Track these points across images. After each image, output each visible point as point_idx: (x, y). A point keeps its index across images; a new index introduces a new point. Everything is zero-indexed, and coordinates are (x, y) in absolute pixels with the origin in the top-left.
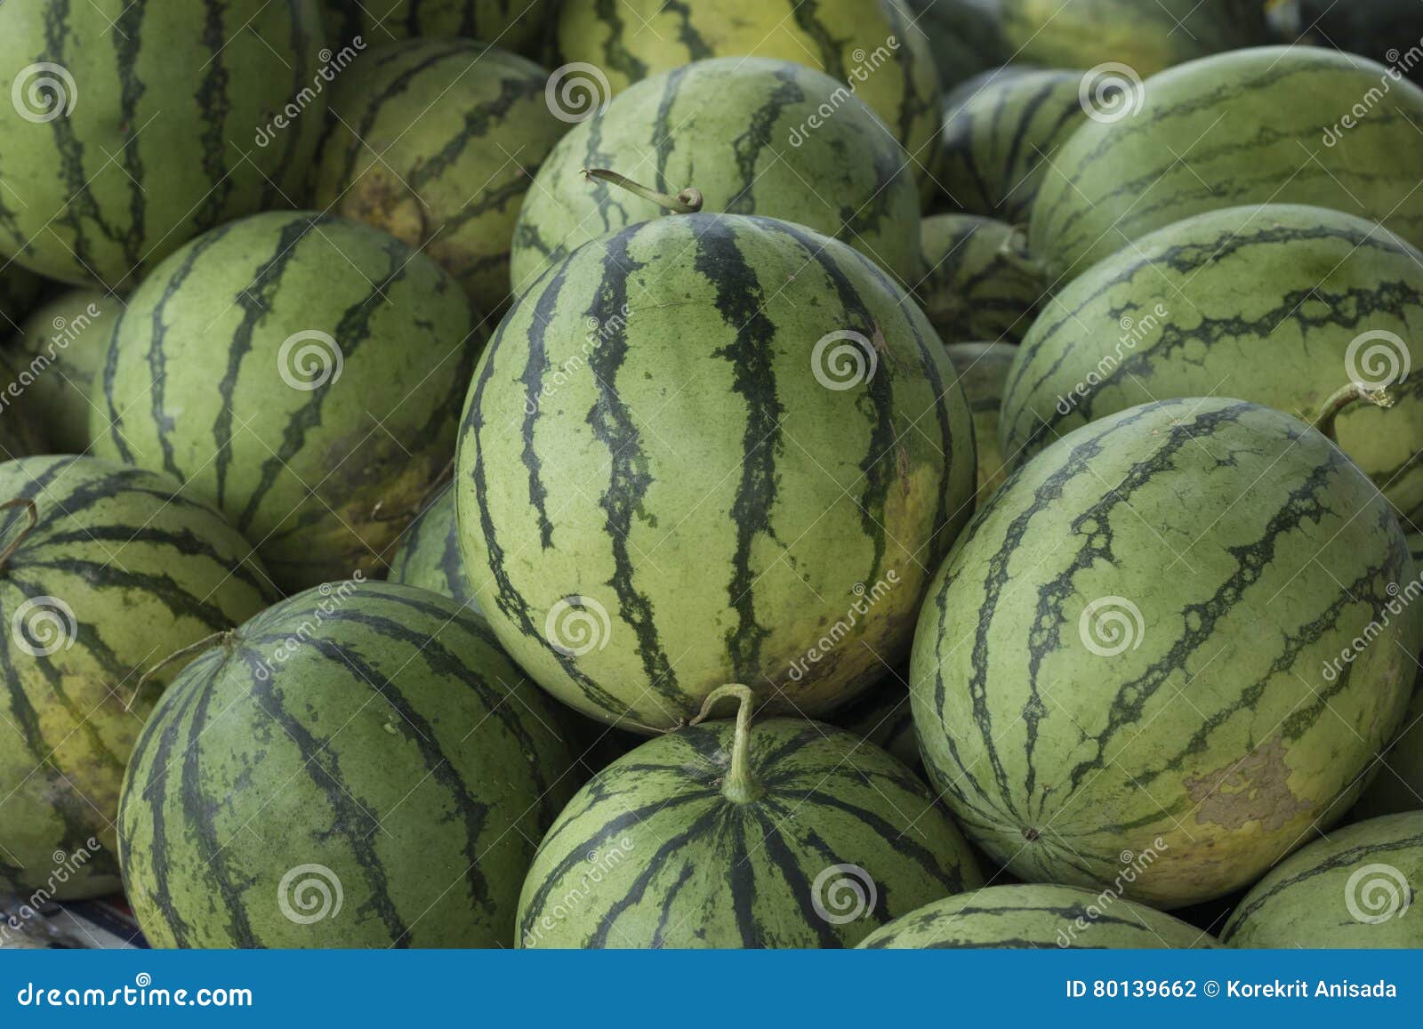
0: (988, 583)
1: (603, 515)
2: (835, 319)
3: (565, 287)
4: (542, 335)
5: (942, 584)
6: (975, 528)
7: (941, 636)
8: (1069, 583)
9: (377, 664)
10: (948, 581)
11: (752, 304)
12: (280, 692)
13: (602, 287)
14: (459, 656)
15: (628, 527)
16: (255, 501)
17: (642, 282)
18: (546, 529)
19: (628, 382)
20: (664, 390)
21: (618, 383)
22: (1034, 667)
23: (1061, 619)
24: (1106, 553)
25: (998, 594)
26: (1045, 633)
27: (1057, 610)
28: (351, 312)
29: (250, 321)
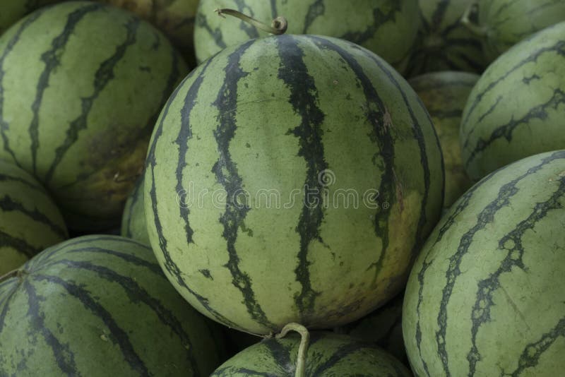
0: (448, 274)
1: (221, 228)
2: (361, 107)
3: (203, 85)
4: (189, 115)
5: (422, 267)
6: (442, 232)
7: (420, 301)
8: (497, 281)
9: (98, 298)
10: (425, 266)
11: (310, 100)
12: (43, 313)
13: (223, 87)
14: (146, 289)
15: (236, 235)
16: (52, 169)
17: (246, 85)
18: (189, 232)
19: (235, 148)
20: (258, 155)
21: (231, 149)
22: (474, 331)
23: (491, 303)
24: (519, 263)
25: (454, 282)
26: (482, 311)
27: (489, 298)
28: (103, 65)
29: (48, 70)
